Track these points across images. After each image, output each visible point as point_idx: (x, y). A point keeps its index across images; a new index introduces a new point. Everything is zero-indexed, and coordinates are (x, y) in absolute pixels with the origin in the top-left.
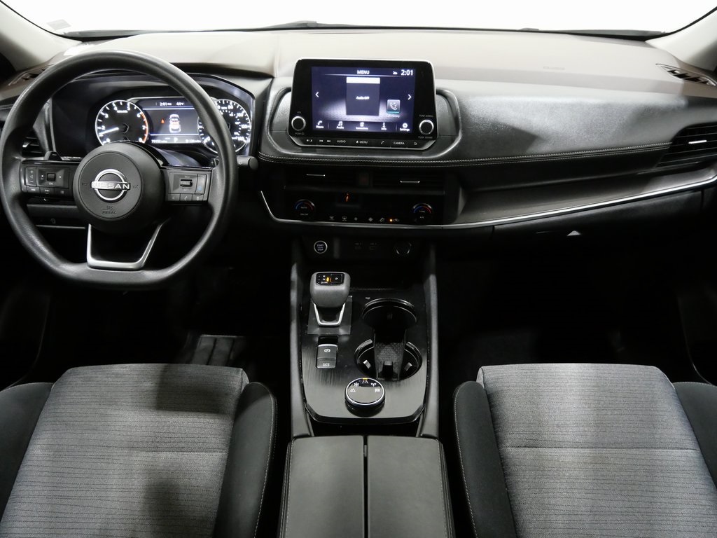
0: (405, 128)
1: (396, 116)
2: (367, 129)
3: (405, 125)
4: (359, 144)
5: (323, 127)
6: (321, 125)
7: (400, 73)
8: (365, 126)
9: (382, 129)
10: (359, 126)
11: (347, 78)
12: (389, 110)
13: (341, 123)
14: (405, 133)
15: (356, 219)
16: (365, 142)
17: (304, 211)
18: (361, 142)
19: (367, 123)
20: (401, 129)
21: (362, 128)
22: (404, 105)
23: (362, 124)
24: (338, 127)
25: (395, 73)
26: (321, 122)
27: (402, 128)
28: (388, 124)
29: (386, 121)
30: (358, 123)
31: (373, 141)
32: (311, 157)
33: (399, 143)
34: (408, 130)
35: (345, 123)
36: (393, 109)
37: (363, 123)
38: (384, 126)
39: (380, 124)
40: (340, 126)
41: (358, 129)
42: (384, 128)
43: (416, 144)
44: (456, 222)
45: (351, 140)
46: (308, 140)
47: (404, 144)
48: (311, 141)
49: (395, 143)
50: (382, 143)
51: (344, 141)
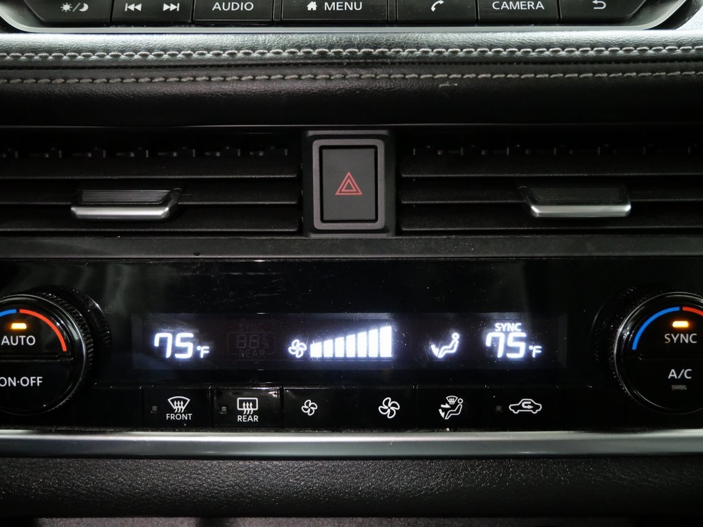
16: (351, 6)
18: (335, 6)
33: (520, 5)
43: (600, 5)
46: (66, 7)
47: (542, 6)
48: (86, 7)
49: (498, 5)
50: (433, 9)
51: (249, 6)
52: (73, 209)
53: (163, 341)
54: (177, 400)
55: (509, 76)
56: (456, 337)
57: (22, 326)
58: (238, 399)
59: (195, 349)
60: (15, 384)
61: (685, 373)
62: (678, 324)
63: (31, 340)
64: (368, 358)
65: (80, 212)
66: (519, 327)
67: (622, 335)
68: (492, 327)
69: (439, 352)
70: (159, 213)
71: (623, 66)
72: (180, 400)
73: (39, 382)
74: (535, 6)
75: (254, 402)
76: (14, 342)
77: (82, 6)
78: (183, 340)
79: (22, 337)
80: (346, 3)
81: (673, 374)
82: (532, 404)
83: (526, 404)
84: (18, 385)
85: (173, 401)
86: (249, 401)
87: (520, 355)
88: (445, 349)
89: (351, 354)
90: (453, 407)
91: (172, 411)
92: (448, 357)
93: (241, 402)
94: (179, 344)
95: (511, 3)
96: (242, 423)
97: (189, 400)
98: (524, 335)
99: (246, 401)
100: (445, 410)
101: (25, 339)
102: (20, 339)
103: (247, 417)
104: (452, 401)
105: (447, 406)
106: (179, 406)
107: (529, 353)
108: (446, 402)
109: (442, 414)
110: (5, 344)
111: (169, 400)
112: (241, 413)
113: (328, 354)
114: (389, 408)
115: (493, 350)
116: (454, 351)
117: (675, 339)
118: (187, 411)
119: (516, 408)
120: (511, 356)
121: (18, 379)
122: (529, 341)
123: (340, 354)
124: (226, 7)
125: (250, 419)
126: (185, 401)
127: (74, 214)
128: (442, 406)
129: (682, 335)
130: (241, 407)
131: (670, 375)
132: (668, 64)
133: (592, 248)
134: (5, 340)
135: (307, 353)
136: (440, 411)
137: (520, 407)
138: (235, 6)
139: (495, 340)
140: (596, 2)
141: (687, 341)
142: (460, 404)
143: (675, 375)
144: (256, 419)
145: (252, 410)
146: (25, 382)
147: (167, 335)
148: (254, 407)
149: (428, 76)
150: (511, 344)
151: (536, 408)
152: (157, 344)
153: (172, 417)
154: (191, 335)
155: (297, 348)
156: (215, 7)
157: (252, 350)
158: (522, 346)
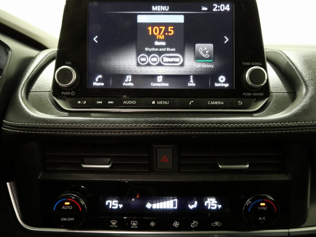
0: (222, 82)
1: (208, 66)
2: (167, 85)
3: (222, 79)
4: (156, 106)
5: (103, 84)
6: (100, 81)
7: (211, 8)
8: (164, 81)
9: (189, 85)
10: (156, 81)
11: (139, 17)
12: (198, 58)
13: (129, 78)
14: (222, 89)
15: (153, 224)
16: (165, 103)
17: (67, 213)
18: (161, 103)
19: (166, 77)
20: (217, 85)
21: (160, 84)
22: (218, 51)
23: (160, 79)
24: (124, 84)
25: (205, 9)
26: (100, 76)
27: (218, 82)
28: (197, 77)
29: (194, 73)
30: (153, 77)
31: (177, 100)
32: (81, 122)
33: (216, 103)
34: (227, 85)
35: (135, 77)
36: (204, 56)
37: (161, 77)
38: (192, 81)
39: (185, 78)
40: (128, 83)
41: (154, 85)
42: (192, 84)
43: (240, 103)
44: (305, 224)
45: (144, 100)
46: (79, 102)
47: (223, 103)
48: (85, 102)
49: (210, 103)
50: (190, 104)
51: (134, 102)
52: (82, 165)
53: (109, 203)
54: (113, 221)
55: (213, 133)
56: (196, 203)
57: (68, 203)
58: (131, 221)
59: (118, 205)
60: (66, 220)
61: (264, 218)
62: (262, 204)
63: (71, 208)
64: (170, 209)
65: (84, 166)
66: (215, 200)
67: (246, 204)
68: (207, 200)
69: (191, 207)
70: (108, 166)
71: (247, 130)
72: (114, 221)
73: (73, 219)
74: (221, 103)
75: (136, 222)
76: (66, 208)
77: (84, 102)
78: (115, 203)
79: (68, 207)
80: (164, 102)
81: (260, 218)
82: (218, 223)
83: (217, 223)
84: (67, 220)
85: (112, 222)
86: (135, 222)
87: (215, 208)
88: (193, 206)
89: (165, 208)
90: (195, 224)
91: (112, 224)
92: (194, 209)
93: (132, 222)
94: (113, 204)
95: (214, 102)
96: (132, 228)
97: (117, 222)
98: (216, 202)
99: (134, 222)
100: (193, 225)
101: (69, 207)
102: (67, 207)
103: (134, 226)
104: (195, 222)
105: (193, 224)
106: (114, 223)
107: (217, 207)
108: (193, 223)
109: (192, 226)
110: (63, 209)
111: (111, 221)
112: (132, 225)
113: (158, 207)
114: (176, 224)
115: (207, 206)
116: (195, 207)
117: (261, 209)
118: (116, 225)
119: (214, 224)
120: (212, 208)
121: (67, 219)
122: (218, 204)
123: (161, 208)
124: (127, 103)
125: (135, 227)
126: (115, 222)
127: (82, 167)
128: (192, 224)
129: (263, 208)
130: (132, 223)
131: (259, 219)
132: (260, 129)
133: (237, 178)
134: (63, 208)
135: (152, 207)
136: (191, 225)
137: (215, 224)
138: (130, 102)
139: (208, 204)
140: (239, 102)
141: (264, 209)
142: (197, 223)
143: (261, 219)
144: (137, 227)
145: (136, 224)
146: (69, 219)
147: (110, 201)
148: (136, 223)
149: (189, 133)
150: (212, 205)
151: (219, 224)
152: (107, 204)
153: (112, 226)
154: (117, 201)
155: (149, 206)
156: (124, 103)
157: (135, 206)
158: (216, 205)
